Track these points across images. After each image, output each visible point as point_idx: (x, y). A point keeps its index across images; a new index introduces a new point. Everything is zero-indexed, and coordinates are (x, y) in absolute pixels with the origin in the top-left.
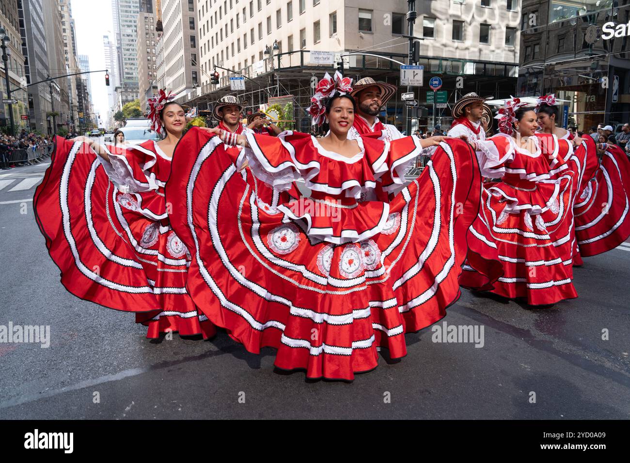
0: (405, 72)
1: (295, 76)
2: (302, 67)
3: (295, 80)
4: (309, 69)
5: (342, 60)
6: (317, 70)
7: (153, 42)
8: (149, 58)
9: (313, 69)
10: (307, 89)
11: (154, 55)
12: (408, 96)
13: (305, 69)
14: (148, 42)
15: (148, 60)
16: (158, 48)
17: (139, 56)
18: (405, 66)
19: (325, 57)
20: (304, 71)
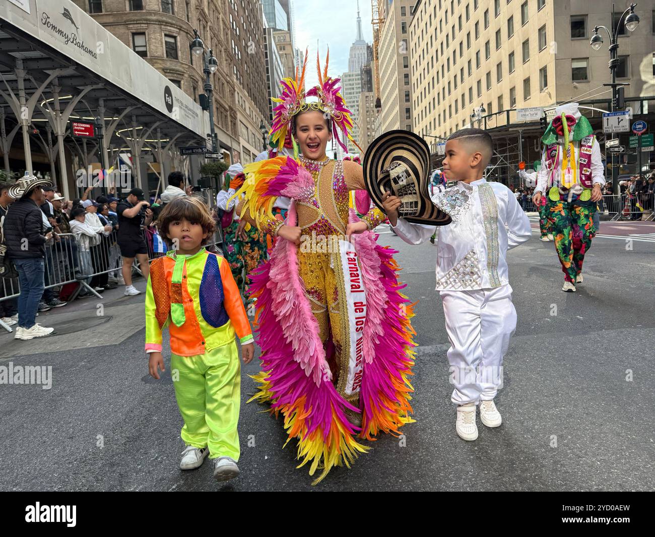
0: (608, 119)
1: (503, 135)
2: (509, 126)
3: (504, 139)
4: (516, 127)
5: (546, 114)
6: (524, 126)
7: (373, 119)
8: (369, 133)
9: (520, 127)
10: (515, 146)
11: (373, 130)
12: (612, 143)
13: (511, 127)
14: (368, 119)
15: (368, 136)
16: (377, 123)
17: (361, 133)
18: (608, 114)
19: (532, 113)
20: (510, 129)
